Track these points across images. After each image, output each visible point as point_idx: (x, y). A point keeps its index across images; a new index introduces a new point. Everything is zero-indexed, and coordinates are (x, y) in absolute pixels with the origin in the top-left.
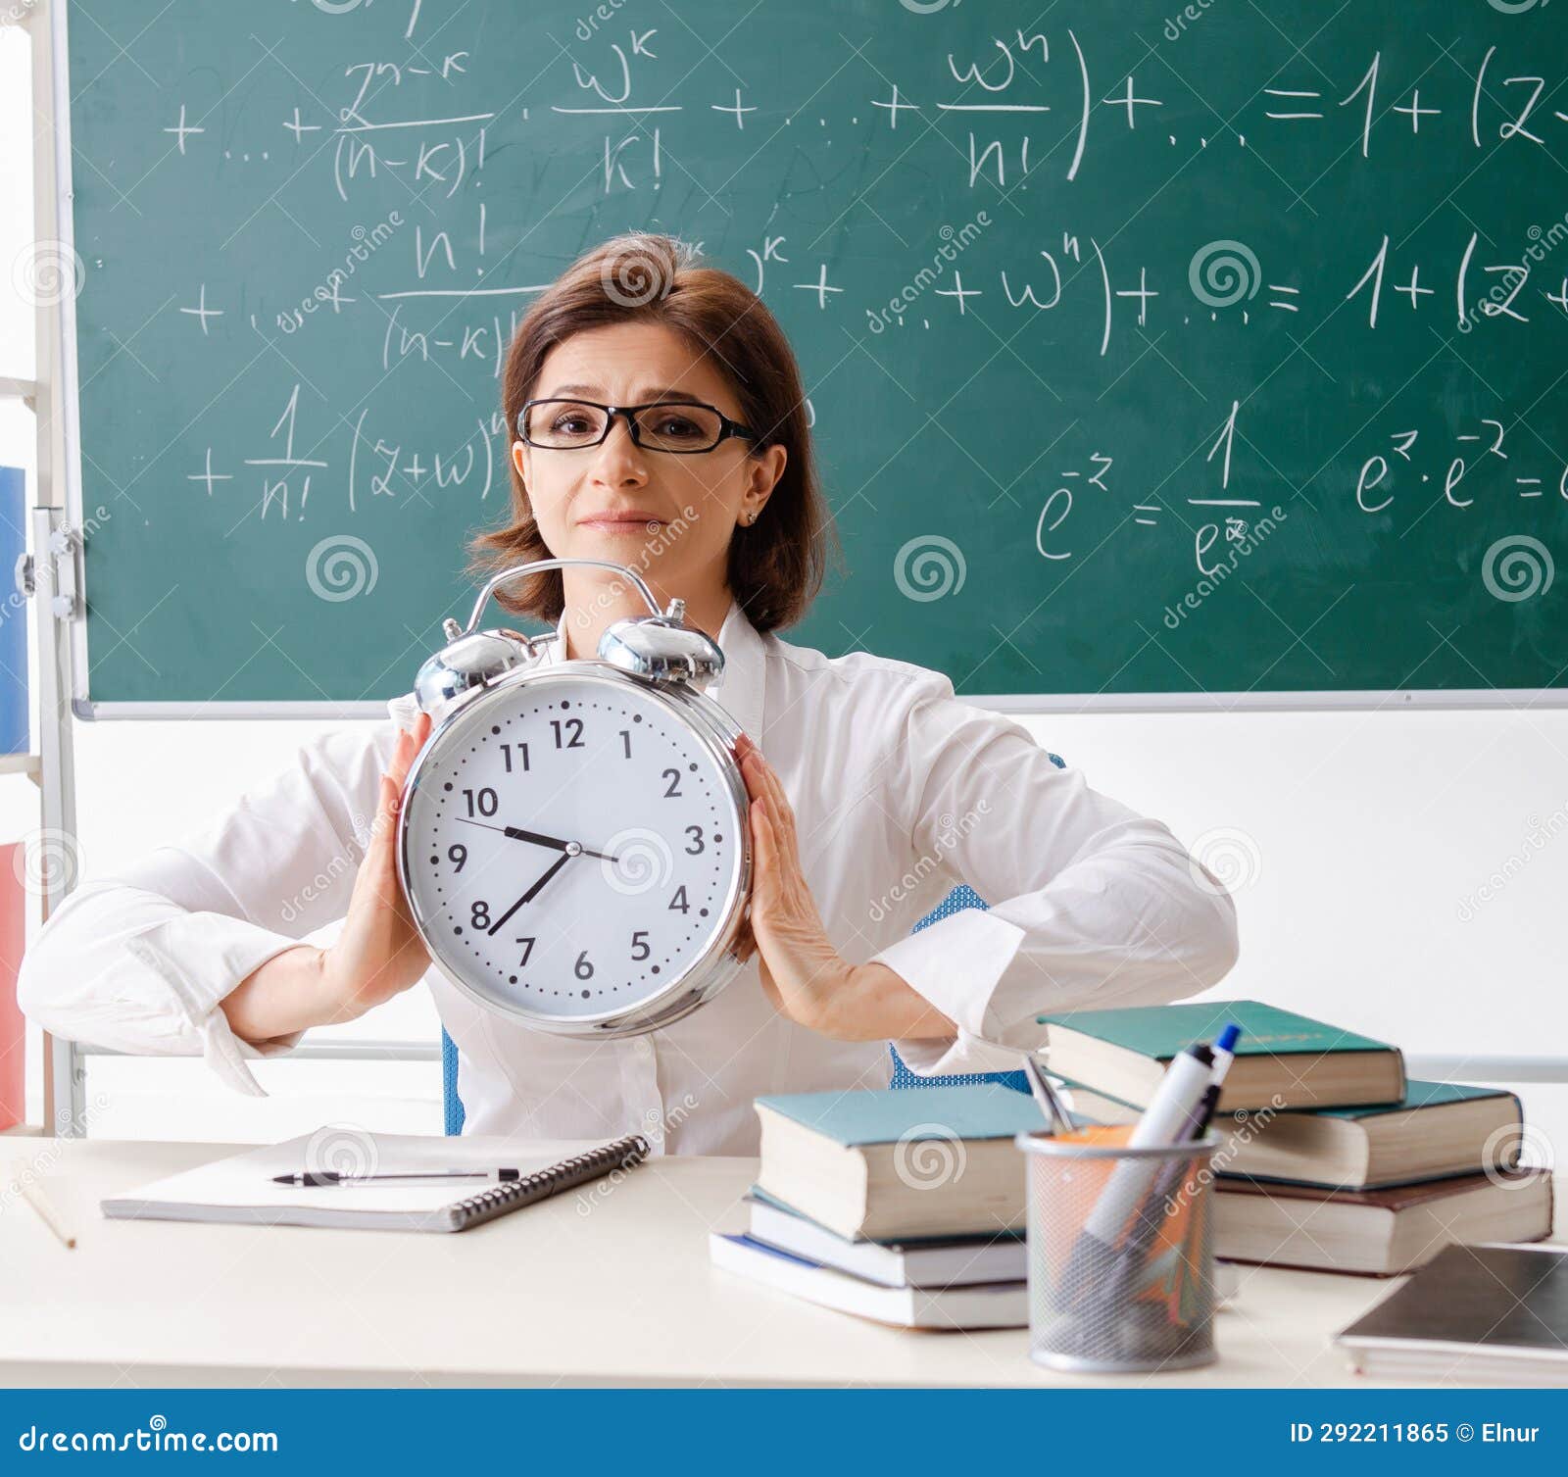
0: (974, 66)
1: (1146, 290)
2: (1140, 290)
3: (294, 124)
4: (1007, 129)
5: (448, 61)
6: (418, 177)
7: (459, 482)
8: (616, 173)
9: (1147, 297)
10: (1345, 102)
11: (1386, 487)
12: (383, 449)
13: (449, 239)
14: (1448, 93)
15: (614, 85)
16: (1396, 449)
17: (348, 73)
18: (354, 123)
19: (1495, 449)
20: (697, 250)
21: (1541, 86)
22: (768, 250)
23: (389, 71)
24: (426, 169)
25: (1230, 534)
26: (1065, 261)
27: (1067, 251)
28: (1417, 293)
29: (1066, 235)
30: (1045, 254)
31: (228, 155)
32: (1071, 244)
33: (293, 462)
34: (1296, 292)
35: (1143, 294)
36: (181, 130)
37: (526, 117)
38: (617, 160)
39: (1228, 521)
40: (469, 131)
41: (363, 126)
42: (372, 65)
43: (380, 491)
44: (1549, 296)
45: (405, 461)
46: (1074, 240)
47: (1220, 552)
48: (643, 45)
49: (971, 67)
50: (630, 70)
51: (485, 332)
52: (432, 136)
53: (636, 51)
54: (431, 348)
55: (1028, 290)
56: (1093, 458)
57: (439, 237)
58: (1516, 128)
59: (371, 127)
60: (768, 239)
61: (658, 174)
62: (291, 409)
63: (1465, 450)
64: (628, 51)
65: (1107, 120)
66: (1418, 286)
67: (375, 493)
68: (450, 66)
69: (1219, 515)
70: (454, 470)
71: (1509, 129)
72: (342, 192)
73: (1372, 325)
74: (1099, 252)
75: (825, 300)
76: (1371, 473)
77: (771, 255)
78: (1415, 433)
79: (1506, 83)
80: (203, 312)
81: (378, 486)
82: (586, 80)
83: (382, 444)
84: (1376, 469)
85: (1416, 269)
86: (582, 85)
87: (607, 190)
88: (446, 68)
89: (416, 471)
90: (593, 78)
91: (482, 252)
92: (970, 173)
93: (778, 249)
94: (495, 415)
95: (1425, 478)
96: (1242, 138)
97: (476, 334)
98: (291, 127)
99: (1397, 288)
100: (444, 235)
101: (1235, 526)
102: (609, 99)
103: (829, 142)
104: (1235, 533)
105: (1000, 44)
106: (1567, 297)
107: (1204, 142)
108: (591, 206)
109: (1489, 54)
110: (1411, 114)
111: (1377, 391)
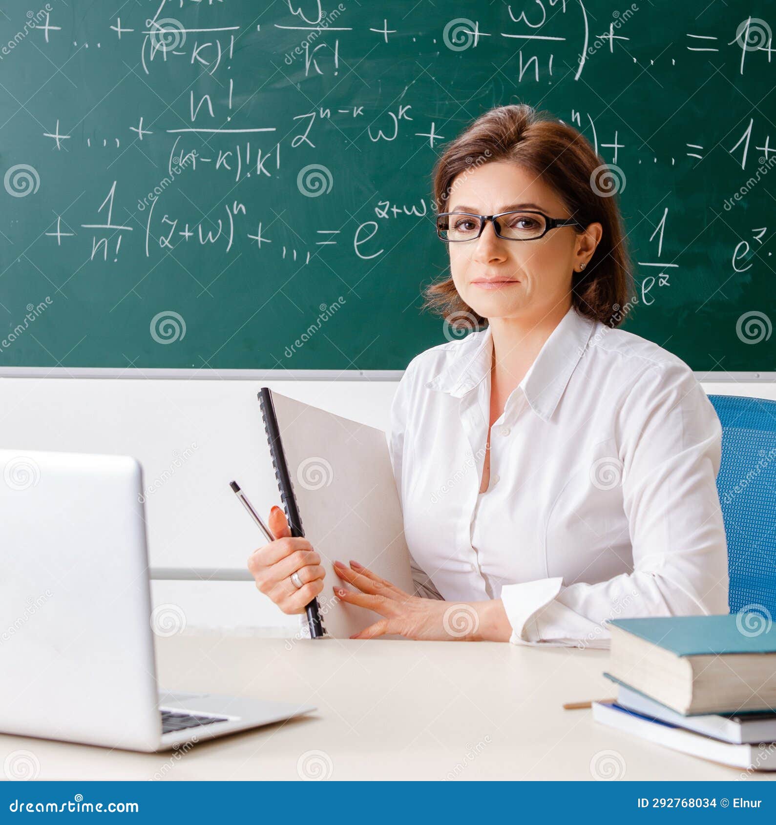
0: (523, 13)
1: (618, 144)
2: (614, 144)
3: (117, 27)
4: (541, 49)
6: (192, 62)
7: (213, 241)
8: (312, 64)
9: (618, 148)
11: (748, 258)
12: (167, 221)
13: (211, 99)
15: (312, 14)
16: (754, 237)
20: (359, 111)
22: (400, 114)
24: (198, 58)
25: (662, 283)
27: (573, 120)
28: (768, 151)
29: (573, 111)
31: (75, 44)
32: (576, 116)
33: (112, 227)
34: (701, 148)
35: (616, 146)
36: (47, 27)
37: (259, 29)
38: (313, 58)
39: (660, 275)
40: (224, 38)
43: (164, 245)
45: (180, 228)
46: (578, 114)
47: (656, 292)
49: (521, 14)
50: (321, 5)
51: (231, 154)
52: (201, 38)
54: (198, 162)
57: (204, 98)
60: (401, 107)
61: (337, 67)
62: (111, 196)
66: (769, 147)
67: (162, 246)
69: (656, 271)
70: (210, 234)
72: (145, 69)
73: (743, 168)
74: (592, 123)
75: (433, 143)
76: (740, 251)
77: (403, 115)
78: (765, 229)
80: (57, 136)
81: (163, 243)
82: (296, 10)
83: (166, 218)
84: (743, 247)
85: (768, 138)
86: (293, 13)
87: (307, 74)
89: (187, 234)
90: (300, 9)
91: (230, 108)
92: (519, 74)
93: (407, 112)
94: (236, 202)
95: (770, 254)
96: (674, 61)
97: (225, 155)
98: (116, 29)
99: (757, 148)
100: (207, 96)
101: (664, 278)
102: (309, 22)
103: (438, 53)
104: (664, 282)
105: (538, 1)
107: (652, 62)
108: (297, 84)
110: (768, 51)
111: (745, 205)
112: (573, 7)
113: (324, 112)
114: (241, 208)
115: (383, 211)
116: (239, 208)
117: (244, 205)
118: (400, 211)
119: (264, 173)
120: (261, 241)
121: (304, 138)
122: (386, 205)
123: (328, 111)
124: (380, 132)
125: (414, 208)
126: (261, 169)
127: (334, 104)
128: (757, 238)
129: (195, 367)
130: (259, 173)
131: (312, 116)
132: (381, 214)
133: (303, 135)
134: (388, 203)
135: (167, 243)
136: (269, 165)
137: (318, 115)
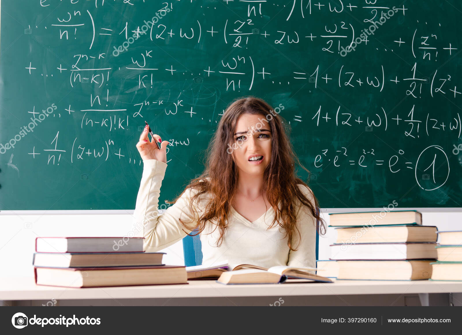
0: (228, 63)
3: (60, 68)
4: (236, 78)
5: (100, 55)
6: (92, 82)
7: (100, 156)
8: (142, 83)
10: (311, 76)
11: (321, 162)
12: (80, 148)
13: (99, 97)
14: (334, 75)
15: (141, 63)
16: (323, 153)
17: (74, 57)
18: (75, 68)
19: (345, 154)
20: (161, 102)
21: (353, 74)
22: (178, 104)
23: (85, 57)
24: (94, 80)
28: (327, 119)
31: (42, 75)
33: (57, 150)
34: (301, 117)
36: (30, 68)
37: (119, 69)
38: (141, 81)
40: (105, 72)
41: (78, 69)
42: (81, 55)
44: (356, 120)
45: (86, 151)
48: (149, 54)
50: (145, 60)
51: (108, 120)
52: (95, 73)
53: (147, 55)
54: (94, 123)
57: (96, 97)
58: (348, 83)
59: (80, 70)
60: (178, 100)
61: (152, 84)
62: (57, 137)
63: (338, 154)
64: (145, 55)
65: (258, 77)
66: (327, 117)
67: (78, 158)
70: (99, 153)
71: (347, 83)
72: (72, 85)
73: (318, 126)
75: (192, 115)
76: (318, 159)
77: (179, 104)
78: (327, 150)
79: (346, 73)
80: (34, 113)
83: (80, 146)
84: (318, 158)
85: (327, 113)
86: (134, 63)
87: (139, 87)
88: (100, 57)
89: (89, 153)
90: (136, 61)
91: (108, 101)
92: (227, 87)
93: (181, 103)
94: (110, 140)
95: (329, 160)
96: (289, 83)
97: (106, 120)
98: (59, 69)
99: (323, 117)
100: (98, 96)
102: (140, 66)
103: (194, 79)
105: (234, 59)
106: (360, 121)
107: (280, 83)
108: (135, 91)
109: (342, 67)
110: (326, 79)
111: (319, 140)
112: (248, 61)
113: (146, 103)
114: (112, 142)
115: (171, 143)
116: (111, 142)
117: (113, 141)
118: (179, 143)
119: (122, 128)
120: (120, 156)
121: (138, 113)
122: (173, 141)
123: (148, 102)
124: (170, 111)
125: (184, 142)
126: (120, 126)
127: (151, 100)
129: (92, 209)
130: (119, 128)
131: (142, 105)
132: (170, 145)
134: (173, 140)
135: (80, 157)
136: (124, 124)
137: (144, 104)
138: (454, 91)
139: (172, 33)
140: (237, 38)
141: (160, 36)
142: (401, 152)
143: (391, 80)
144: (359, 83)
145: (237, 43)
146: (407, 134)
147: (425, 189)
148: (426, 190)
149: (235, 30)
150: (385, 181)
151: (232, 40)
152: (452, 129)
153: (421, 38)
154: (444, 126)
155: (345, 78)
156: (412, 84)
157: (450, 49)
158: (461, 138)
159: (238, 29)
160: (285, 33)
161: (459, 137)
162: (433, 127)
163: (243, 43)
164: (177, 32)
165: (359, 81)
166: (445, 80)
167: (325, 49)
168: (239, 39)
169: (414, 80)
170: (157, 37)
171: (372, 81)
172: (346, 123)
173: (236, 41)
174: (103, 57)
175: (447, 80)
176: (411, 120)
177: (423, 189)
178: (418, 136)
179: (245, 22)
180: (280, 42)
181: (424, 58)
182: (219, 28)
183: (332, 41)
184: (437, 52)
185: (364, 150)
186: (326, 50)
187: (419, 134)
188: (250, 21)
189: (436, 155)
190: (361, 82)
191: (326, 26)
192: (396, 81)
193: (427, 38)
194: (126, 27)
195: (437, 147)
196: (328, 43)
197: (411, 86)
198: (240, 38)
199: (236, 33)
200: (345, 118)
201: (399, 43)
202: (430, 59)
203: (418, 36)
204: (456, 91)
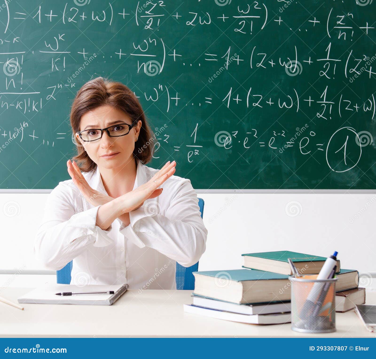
1: (178, 98)
2: (176, 98)
5: (15, 39)
8: (54, 66)
9: (178, 99)
10: (223, 57)
11: (231, 143)
14: (245, 56)
15: (54, 47)
16: (233, 135)
19: (255, 136)
20: (73, 85)
21: (266, 55)
25: (196, 153)
26: (159, 90)
27: (160, 88)
28: (238, 100)
29: (159, 85)
30: (155, 89)
32: (161, 87)
34: (211, 99)
35: (177, 98)
37: (33, 53)
38: (54, 64)
39: (195, 150)
40: (19, 56)
44: (267, 102)
45: (2, 132)
46: (161, 86)
47: (193, 157)
48: (62, 37)
49: (138, 46)
50: (58, 43)
51: (22, 103)
53: (60, 39)
54: (9, 106)
55: (151, 97)
56: (165, 135)
57: (11, 80)
58: (260, 65)
61: (64, 67)
63: (248, 136)
64: (58, 38)
65: (169, 59)
66: (238, 99)
68: (15, 40)
69: (193, 149)
71: (259, 65)
73: (228, 107)
74: (167, 89)
78: (237, 131)
79: (258, 55)
82: (48, 46)
85: (238, 95)
86: (47, 46)
87: (52, 71)
88: (14, 41)
89: (5, 135)
90: (49, 45)
91: (22, 84)
92: (138, 70)
95: (239, 142)
96: (200, 64)
97: (20, 103)
99: (234, 99)
100: (13, 80)
101: (197, 152)
102: (53, 50)
103: (105, 62)
104: (197, 153)
105: (145, 41)
106: (271, 102)
107: (191, 65)
108: (48, 74)
109: (254, 48)
110: (237, 61)
111: (229, 122)
112: (159, 43)
113: (59, 85)
119: (35, 110)
120: (34, 137)
121: (51, 96)
123: (61, 85)
126: (34, 109)
127: (63, 83)
128: (234, 135)
129: (8, 188)
130: (33, 110)
131: (55, 87)
133: (51, 95)
136: (38, 107)
137: (57, 87)
138: (369, 72)
139: (84, 16)
140: (149, 21)
141: (72, 20)
142: (312, 134)
143: (304, 61)
144: (271, 64)
145: (148, 25)
146: (319, 116)
147: (335, 170)
148: (336, 172)
149: (147, 12)
150: (295, 162)
151: (143, 22)
152: (366, 110)
153: (337, 17)
154: (358, 107)
155: (257, 60)
156: (326, 64)
157: (367, 28)
158: (374, 120)
159: (149, 11)
160: (197, 14)
161: (372, 119)
162: (346, 109)
163: (154, 25)
164: (88, 15)
165: (272, 62)
166: (360, 61)
167: (237, 30)
168: (150, 21)
169: (327, 60)
170: (70, 20)
171: (284, 62)
172: (257, 104)
173: (148, 23)
174: (17, 41)
175: (363, 60)
176: (323, 101)
177: (334, 170)
178: (330, 118)
179: (156, 4)
180: (192, 23)
181: (339, 38)
182: (131, 9)
183: (244, 21)
184: (353, 31)
185: (274, 132)
186: (239, 30)
187: (331, 115)
188: (161, 2)
189: (348, 136)
190: (273, 63)
191: (238, 7)
192: (310, 62)
193: (343, 17)
194: (40, 11)
195: (349, 128)
196: (240, 24)
197: (324, 67)
198: (151, 19)
199: (148, 14)
200: (256, 100)
201: (314, 22)
202: (345, 39)
203: (334, 14)
204: (371, 71)
